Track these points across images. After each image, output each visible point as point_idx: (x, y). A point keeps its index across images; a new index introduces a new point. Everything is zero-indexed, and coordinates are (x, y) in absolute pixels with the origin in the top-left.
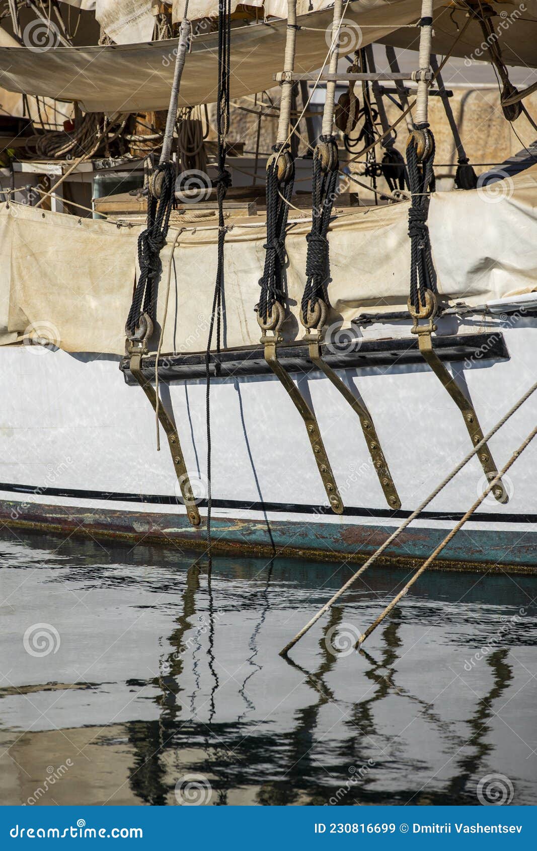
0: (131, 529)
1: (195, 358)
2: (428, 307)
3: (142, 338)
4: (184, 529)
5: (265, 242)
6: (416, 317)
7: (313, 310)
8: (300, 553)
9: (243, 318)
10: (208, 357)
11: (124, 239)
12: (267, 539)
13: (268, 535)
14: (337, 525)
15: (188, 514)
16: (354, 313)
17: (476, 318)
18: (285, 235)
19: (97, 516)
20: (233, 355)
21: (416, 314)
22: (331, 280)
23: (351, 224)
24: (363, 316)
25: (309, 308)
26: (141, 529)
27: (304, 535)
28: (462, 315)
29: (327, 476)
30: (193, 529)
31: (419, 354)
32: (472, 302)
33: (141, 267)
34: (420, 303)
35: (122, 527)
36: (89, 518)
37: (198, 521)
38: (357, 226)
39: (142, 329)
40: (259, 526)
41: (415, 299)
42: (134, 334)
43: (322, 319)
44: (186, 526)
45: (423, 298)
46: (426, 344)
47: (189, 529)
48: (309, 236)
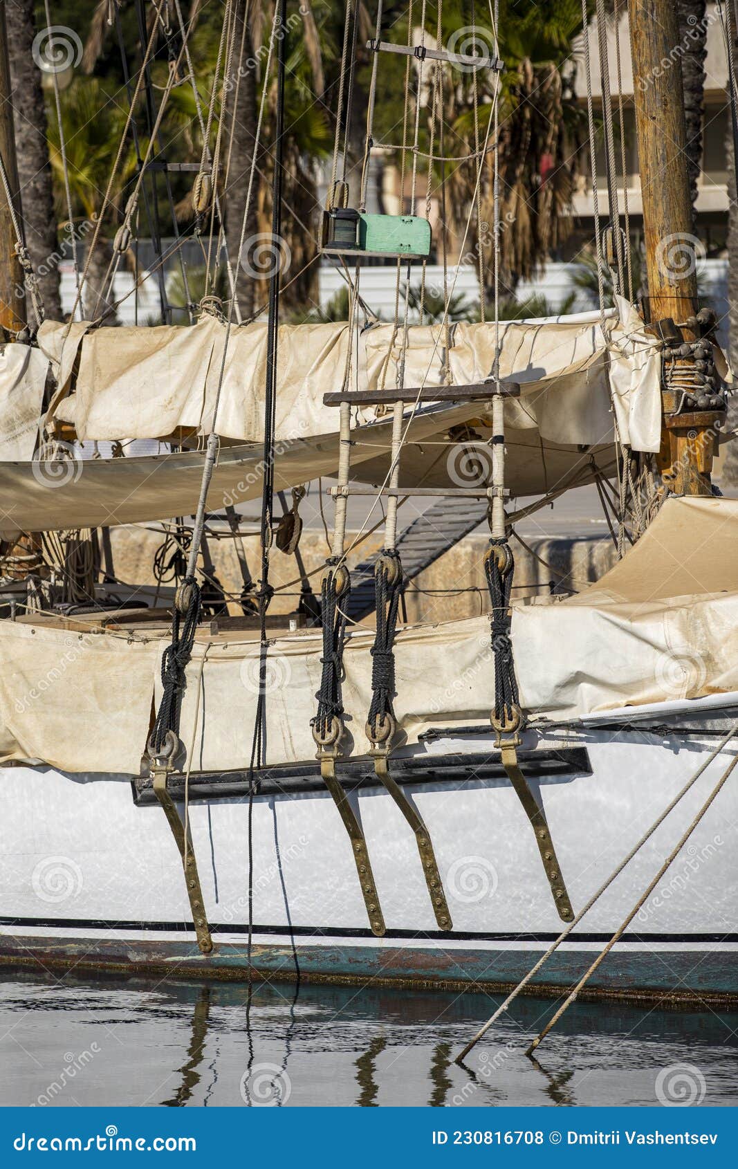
0: (124, 959)
1: (235, 775)
2: (514, 720)
3: (168, 756)
4: (190, 957)
5: (321, 655)
6: (500, 731)
7: (382, 725)
8: (329, 979)
9: (287, 735)
10: (251, 774)
11: (138, 655)
12: (292, 965)
13: (293, 961)
14: (376, 948)
15: (198, 941)
16: (421, 728)
17: (558, 732)
18: (342, 649)
19: (83, 946)
20: (281, 771)
21: (501, 728)
22: (396, 694)
23: (419, 638)
24: (431, 731)
25: (378, 721)
26: (138, 959)
27: (335, 960)
28: (545, 729)
29: (370, 896)
30: (202, 957)
31: (503, 768)
32: (555, 717)
33: (165, 683)
34: (507, 716)
35: (114, 957)
36: (73, 949)
37: (210, 948)
38: (426, 640)
39: (168, 747)
40: (283, 952)
41: (498, 713)
42: (159, 752)
43: (392, 733)
44: (194, 954)
45: (510, 711)
46: (510, 758)
47: (197, 957)
48: (374, 651)
